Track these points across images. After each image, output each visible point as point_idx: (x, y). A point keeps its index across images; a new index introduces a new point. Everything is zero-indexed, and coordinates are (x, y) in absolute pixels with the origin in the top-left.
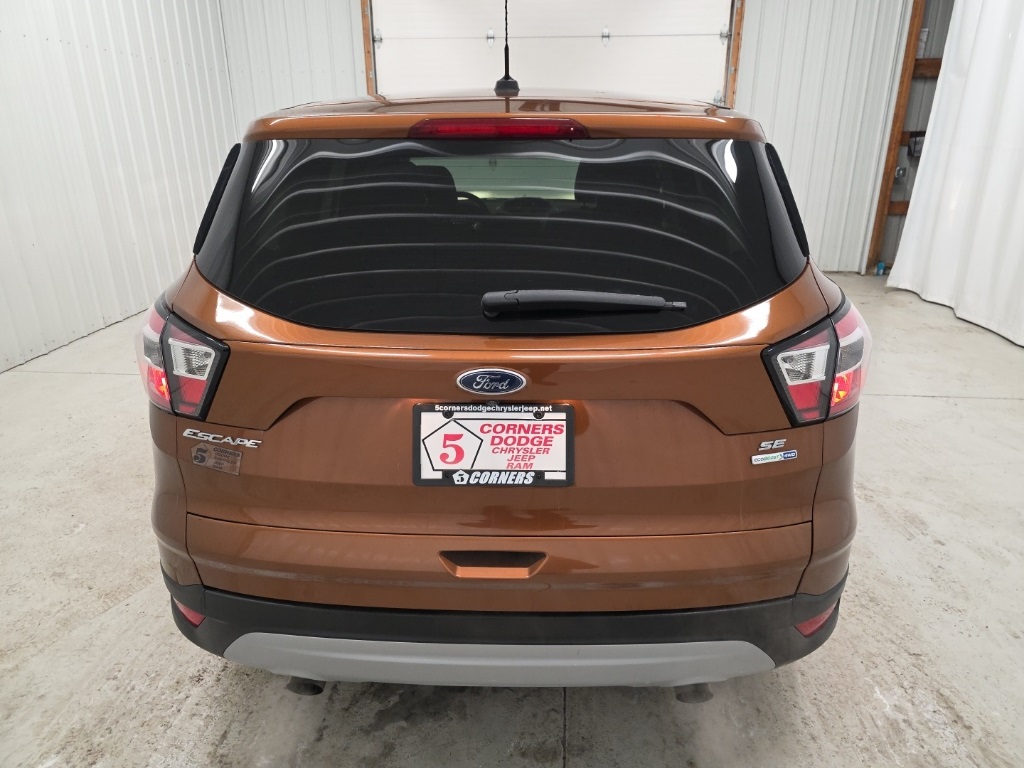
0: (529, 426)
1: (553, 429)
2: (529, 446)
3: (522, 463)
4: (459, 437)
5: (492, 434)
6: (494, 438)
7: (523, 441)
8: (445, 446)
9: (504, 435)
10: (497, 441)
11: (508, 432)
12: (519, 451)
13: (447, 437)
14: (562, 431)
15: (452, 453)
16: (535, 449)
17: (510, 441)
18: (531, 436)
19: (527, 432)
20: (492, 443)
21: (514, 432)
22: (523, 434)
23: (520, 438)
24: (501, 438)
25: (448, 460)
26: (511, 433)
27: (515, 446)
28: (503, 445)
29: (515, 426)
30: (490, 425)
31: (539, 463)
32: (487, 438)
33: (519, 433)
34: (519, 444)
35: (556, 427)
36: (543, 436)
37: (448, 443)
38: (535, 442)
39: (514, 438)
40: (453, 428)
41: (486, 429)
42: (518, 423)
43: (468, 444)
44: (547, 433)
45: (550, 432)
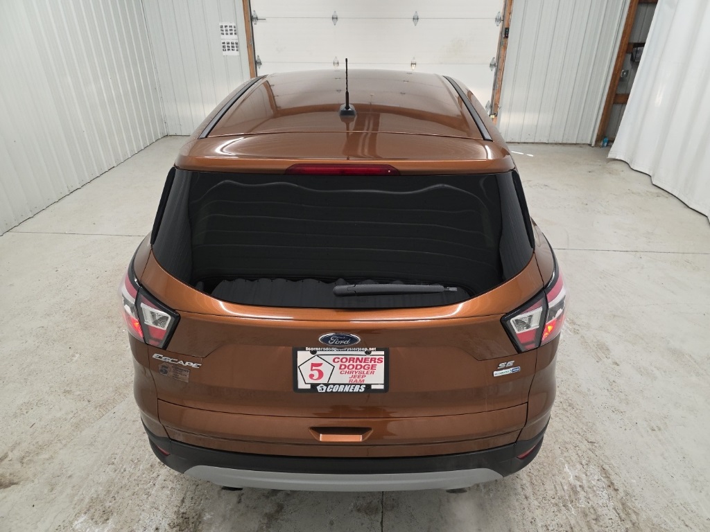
0: (362, 358)
1: (377, 360)
2: (362, 370)
3: (358, 380)
4: (320, 365)
5: (340, 363)
6: (341, 366)
7: (359, 367)
8: (312, 370)
9: (347, 364)
10: (343, 367)
11: (349, 362)
12: (356, 373)
13: (313, 365)
14: (382, 362)
15: (316, 374)
16: (366, 371)
17: (351, 367)
18: (363, 364)
19: (361, 362)
20: (340, 368)
21: (353, 362)
22: (358, 363)
23: (357, 365)
24: (345, 366)
25: (314, 378)
26: (351, 362)
27: (354, 370)
28: (347, 369)
29: (354, 358)
30: (339, 358)
31: (368, 380)
32: (337, 365)
33: (356, 362)
34: (356, 368)
35: (378, 359)
36: (371, 364)
37: (314, 368)
38: (366, 367)
39: (353, 365)
40: (316, 360)
41: (336, 360)
42: (356, 357)
43: (326, 369)
44: (373, 363)
45: (375, 362)
